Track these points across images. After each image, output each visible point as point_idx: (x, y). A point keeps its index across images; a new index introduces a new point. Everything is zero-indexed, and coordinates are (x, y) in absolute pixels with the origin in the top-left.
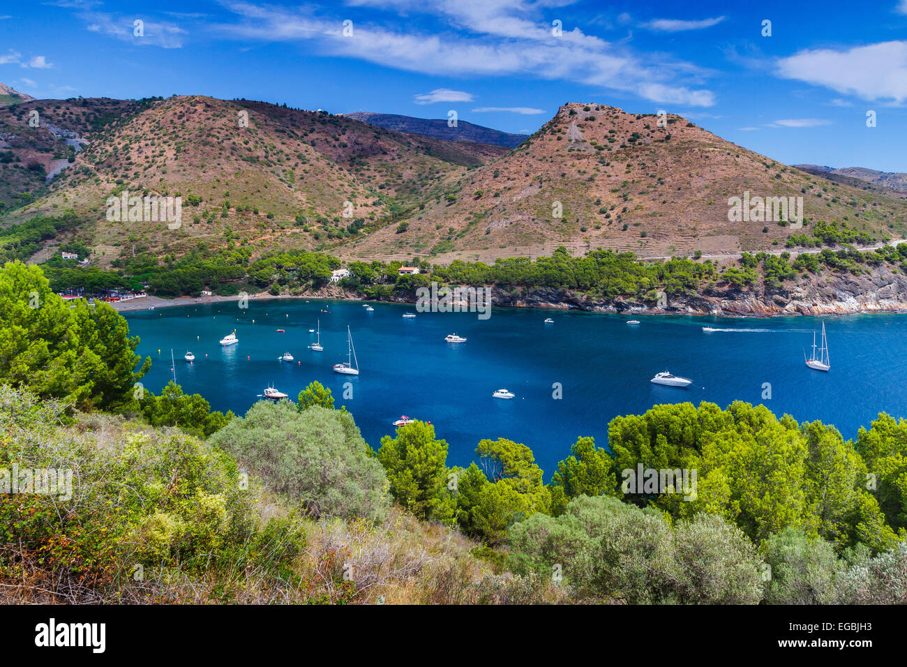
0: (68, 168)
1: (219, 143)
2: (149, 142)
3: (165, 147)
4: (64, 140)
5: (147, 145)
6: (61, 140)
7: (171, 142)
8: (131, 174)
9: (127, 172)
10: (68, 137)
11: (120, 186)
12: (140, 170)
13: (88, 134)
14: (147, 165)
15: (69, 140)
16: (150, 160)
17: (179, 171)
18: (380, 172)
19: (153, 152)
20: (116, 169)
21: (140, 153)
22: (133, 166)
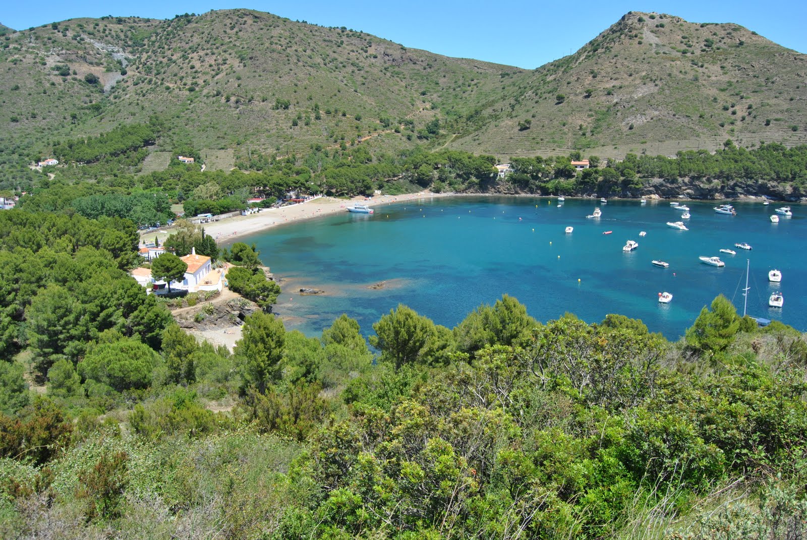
0: (123, 80)
1: (284, 50)
2: (208, 51)
3: (227, 56)
4: (111, 55)
5: (207, 54)
6: (107, 54)
7: (230, 51)
8: (201, 82)
9: (195, 80)
10: (113, 52)
11: (192, 93)
12: (208, 77)
13: (130, 49)
14: (214, 73)
15: (115, 54)
16: (216, 68)
17: (254, 77)
18: (416, 80)
19: (215, 60)
20: (183, 77)
21: (202, 62)
22: (200, 75)
